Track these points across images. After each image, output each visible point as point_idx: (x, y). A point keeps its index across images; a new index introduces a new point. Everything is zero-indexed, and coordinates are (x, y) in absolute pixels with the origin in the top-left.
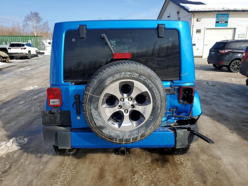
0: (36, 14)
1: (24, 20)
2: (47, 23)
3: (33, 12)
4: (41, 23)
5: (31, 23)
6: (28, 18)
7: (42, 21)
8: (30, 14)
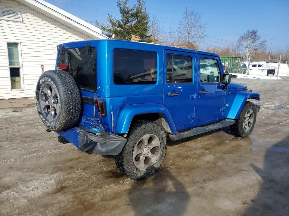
0: (254, 33)
1: (238, 40)
2: (265, 42)
3: (251, 30)
4: (257, 42)
5: (244, 43)
6: (243, 37)
7: (259, 40)
8: (246, 33)
